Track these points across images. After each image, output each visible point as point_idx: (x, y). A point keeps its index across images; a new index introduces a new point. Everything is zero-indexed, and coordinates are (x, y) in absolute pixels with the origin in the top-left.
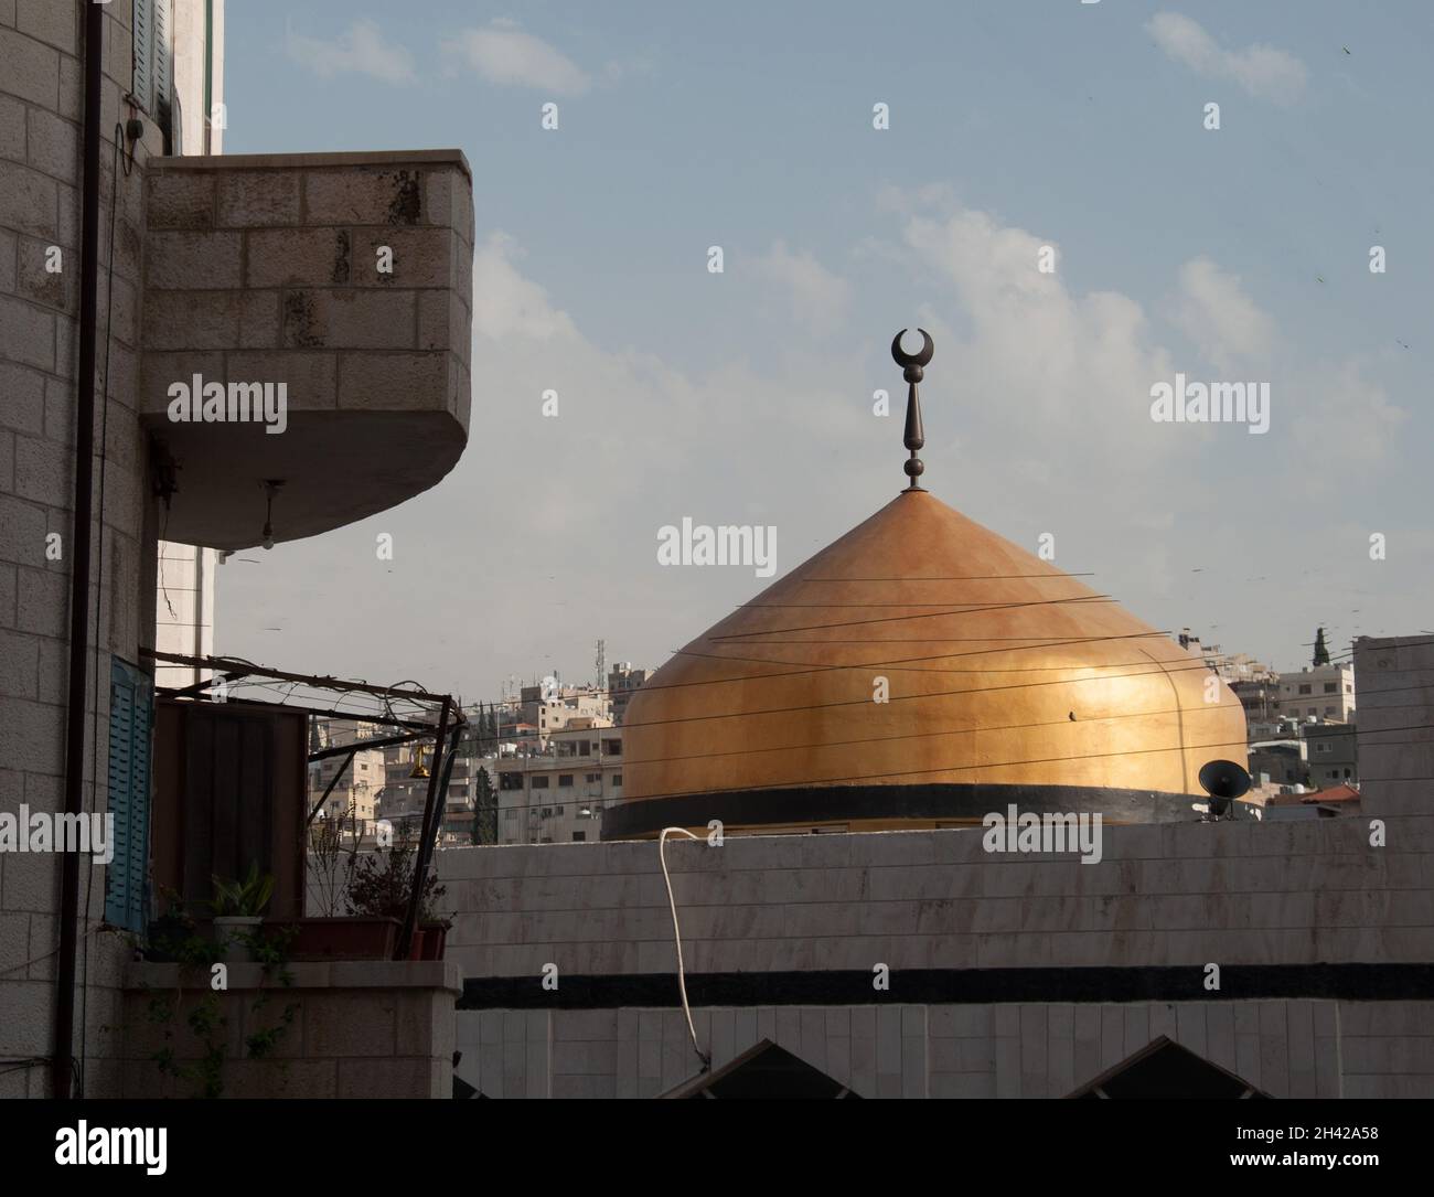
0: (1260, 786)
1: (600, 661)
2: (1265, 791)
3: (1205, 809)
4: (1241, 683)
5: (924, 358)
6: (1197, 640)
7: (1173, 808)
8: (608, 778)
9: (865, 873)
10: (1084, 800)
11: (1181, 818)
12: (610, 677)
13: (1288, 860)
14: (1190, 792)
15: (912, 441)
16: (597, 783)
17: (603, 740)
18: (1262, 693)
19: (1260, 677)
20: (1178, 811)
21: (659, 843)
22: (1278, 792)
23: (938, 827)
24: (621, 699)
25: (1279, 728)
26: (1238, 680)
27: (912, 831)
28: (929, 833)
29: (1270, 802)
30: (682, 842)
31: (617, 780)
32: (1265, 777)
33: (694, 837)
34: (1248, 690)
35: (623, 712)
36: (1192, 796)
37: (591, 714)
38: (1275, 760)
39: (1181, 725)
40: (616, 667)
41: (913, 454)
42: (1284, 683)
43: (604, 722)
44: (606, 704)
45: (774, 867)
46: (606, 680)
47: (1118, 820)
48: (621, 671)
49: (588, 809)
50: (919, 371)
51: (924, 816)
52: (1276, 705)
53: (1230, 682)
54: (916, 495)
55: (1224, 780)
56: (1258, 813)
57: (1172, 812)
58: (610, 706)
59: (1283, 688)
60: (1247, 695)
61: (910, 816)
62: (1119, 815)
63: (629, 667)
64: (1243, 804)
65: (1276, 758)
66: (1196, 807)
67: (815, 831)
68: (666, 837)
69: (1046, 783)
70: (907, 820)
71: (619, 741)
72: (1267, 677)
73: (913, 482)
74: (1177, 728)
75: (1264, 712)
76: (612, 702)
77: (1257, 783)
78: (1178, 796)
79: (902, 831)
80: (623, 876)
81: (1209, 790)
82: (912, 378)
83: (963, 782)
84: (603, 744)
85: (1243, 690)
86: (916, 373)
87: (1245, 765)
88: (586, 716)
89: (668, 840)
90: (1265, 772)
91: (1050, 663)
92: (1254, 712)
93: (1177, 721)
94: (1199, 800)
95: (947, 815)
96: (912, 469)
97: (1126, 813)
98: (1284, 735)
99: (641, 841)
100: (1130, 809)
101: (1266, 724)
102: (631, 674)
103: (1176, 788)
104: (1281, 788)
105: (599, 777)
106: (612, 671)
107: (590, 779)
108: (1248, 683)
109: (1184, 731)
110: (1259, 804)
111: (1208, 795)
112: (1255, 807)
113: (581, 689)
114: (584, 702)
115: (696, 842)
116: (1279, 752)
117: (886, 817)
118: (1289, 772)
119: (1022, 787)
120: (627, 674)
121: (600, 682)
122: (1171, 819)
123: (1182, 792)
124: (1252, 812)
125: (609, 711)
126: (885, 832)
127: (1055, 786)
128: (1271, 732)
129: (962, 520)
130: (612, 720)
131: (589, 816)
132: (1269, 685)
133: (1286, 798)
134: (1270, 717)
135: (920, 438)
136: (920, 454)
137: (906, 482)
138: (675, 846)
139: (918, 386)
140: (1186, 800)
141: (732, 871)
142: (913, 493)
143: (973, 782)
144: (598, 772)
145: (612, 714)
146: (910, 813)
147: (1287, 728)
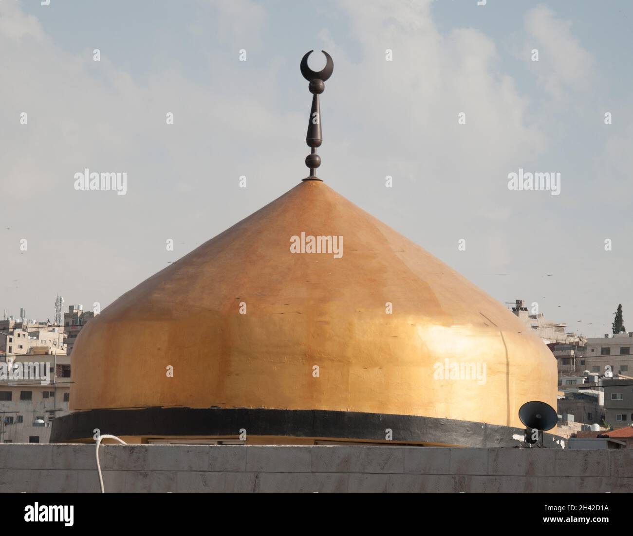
0: (567, 424)
1: (58, 302)
2: (570, 428)
3: (521, 438)
4: (557, 344)
5: (325, 74)
6: (526, 309)
7: (498, 437)
8: (59, 395)
9: (256, 477)
10: (431, 428)
11: (503, 444)
12: (66, 316)
13: (583, 480)
14: (511, 425)
15: (312, 140)
16: (51, 399)
17: (57, 365)
18: (572, 352)
19: (572, 340)
20: (501, 439)
21: (95, 447)
22: (580, 429)
23: (316, 443)
24: (73, 334)
25: (584, 380)
26: (555, 342)
27: (296, 446)
28: (309, 448)
29: (573, 436)
30: (114, 446)
31: (66, 398)
32: (571, 418)
33: (124, 443)
34: (562, 349)
35: (73, 344)
36: (513, 428)
37: (49, 344)
38: (579, 404)
39: (508, 373)
40: (71, 308)
41: (313, 151)
42: (590, 345)
43: (59, 350)
44: (62, 337)
45: (186, 469)
46: (63, 318)
47: (455, 444)
48: (75, 311)
49: (42, 418)
50: (321, 84)
51: (306, 435)
52: (583, 363)
53: (549, 342)
54: (314, 183)
55: (537, 416)
56: (563, 444)
57: (498, 440)
58: (64, 339)
59: (589, 349)
60: (561, 353)
61: (294, 434)
62: (457, 440)
63: (81, 308)
64: (551, 436)
65: (581, 403)
66: (516, 437)
67: (220, 443)
68: (101, 442)
69: (401, 414)
70: (292, 437)
71: (69, 366)
72: (577, 340)
73: (312, 173)
74: (505, 376)
75: (574, 368)
76: (66, 336)
77: (564, 422)
78: (503, 428)
79: (288, 446)
80: (66, 472)
81: (526, 424)
82: (315, 90)
83: (337, 410)
84: (57, 369)
85: (558, 349)
86: (319, 86)
87: (555, 407)
88: (45, 346)
89: (103, 445)
90: (571, 414)
91: (410, 320)
92: (565, 367)
93: (505, 370)
94: (518, 431)
95: (323, 435)
96: (312, 162)
97: (462, 440)
98: (587, 385)
99: (81, 444)
100: (464, 436)
101: (574, 377)
102: (83, 314)
103: (502, 422)
104: (582, 426)
105: (53, 394)
106: (67, 311)
107: (46, 395)
108: (562, 344)
109: (510, 378)
110: (565, 437)
111: (525, 427)
112: (560, 438)
113: (42, 324)
114: (44, 334)
115: (125, 447)
116: (583, 398)
117: (277, 434)
118: (589, 414)
119: (383, 415)
120: (79, 314)
121: (57, 319)
122: (496, 445)
123: (505, 424)
124: (558, 442)
125: (64, 343)
126: (274, 446)
127: (409, 416)
128: (578, 383)
129: (348, 205)
130: (65, 349)
131: (43, 425)
132: (579, 347)
133: (586, 433)
134: (578, 371)
135: (319, 138)
136: (318, 150)
137: (306, 172)
138: (108, 450)
139: (320, 97)
140: (509, 431)
141: (152, 471)
142: (311, 181)
143: (345, 410)
144: (53, 390)
145: (66, 345)
146: (295, 431)
147: (590, 380)
